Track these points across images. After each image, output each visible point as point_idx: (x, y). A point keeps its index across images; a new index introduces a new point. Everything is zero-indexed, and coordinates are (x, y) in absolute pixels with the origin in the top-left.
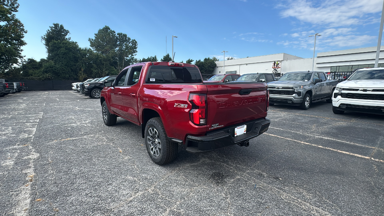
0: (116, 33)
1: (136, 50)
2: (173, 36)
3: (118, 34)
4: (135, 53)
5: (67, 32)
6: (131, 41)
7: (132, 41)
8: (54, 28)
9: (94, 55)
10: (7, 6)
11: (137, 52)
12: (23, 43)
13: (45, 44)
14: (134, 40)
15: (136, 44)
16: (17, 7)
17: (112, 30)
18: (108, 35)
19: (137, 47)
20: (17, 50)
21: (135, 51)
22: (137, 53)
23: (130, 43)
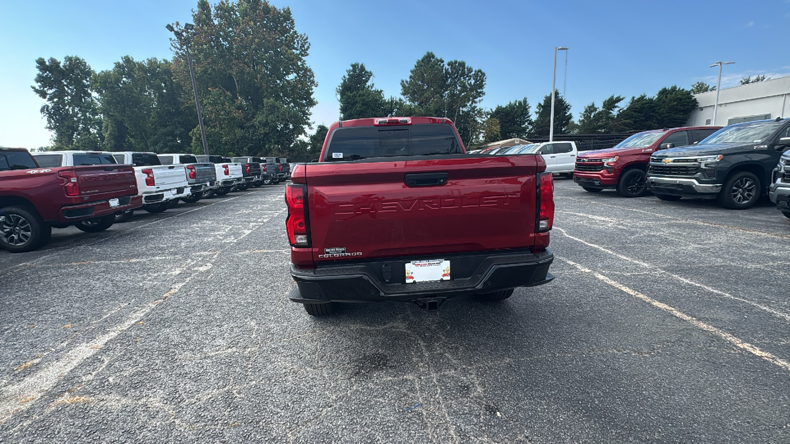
0: (446, 63)
1: (482, 92)
2: (556, 48)
3: (449, 64)
4: (480, 96)
5: (370, 74)
6: (473, 73)
7: (475, 74)
8: (352, 71)
9: (404, 109)
10: (297, 50)
11: (484, 94)
12: (312, 103)
13: (339, 99)
14: (480, 71)
15: (483, 78)
16: (308, 47)
17: (439, 58)
18: (430, 69)
19: (485, 84)
20: (305, 114)
21: (480, 92)
22: (484, 97)
23: (472, 78)
